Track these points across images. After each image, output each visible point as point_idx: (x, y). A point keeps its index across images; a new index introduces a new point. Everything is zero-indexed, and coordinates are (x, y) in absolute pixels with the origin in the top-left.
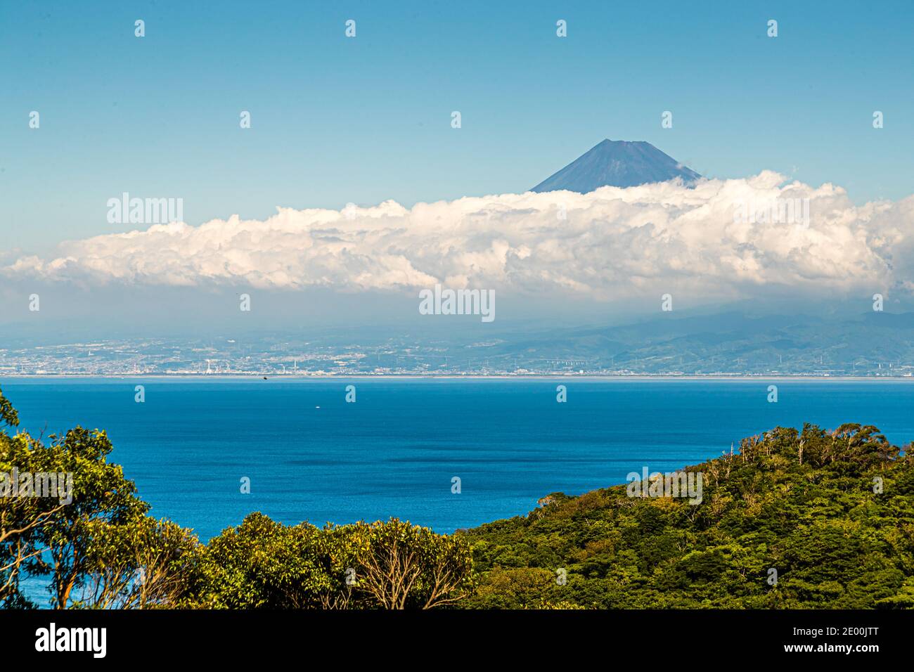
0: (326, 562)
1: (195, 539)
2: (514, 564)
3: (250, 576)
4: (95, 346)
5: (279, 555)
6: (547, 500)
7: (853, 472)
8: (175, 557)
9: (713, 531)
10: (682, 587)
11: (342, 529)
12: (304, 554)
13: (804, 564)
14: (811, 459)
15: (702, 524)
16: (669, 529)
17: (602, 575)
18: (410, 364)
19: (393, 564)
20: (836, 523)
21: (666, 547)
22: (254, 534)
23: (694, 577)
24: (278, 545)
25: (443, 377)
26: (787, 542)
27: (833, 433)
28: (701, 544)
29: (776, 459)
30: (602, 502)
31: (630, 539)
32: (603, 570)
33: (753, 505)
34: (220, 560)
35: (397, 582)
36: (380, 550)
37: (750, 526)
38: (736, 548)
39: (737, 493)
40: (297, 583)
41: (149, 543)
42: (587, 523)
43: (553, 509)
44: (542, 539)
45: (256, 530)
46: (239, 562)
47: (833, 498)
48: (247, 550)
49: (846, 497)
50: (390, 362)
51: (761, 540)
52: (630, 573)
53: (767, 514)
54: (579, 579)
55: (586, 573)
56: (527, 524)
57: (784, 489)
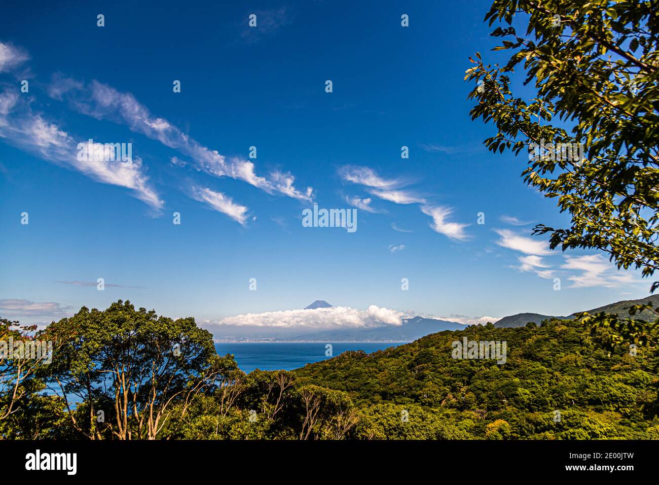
0: (270, 377)
1: (246, 373)
2: (300, 376)
3: (256, 380)
4: (228, 337)
5: (261, 376)
6: (307, 364)
7: (360, 359)
8: (242, 377)
9: (336, 370)
10: (331, 380)
11: (272, 371)
12: (266, 376)
13: (351, 376)
14: (353, 356)
15: (334, 368)
16: (328, 369)
17: (316, 378)
18: (283, 340)
19: (282, 378)
20: (357, 368)
21: (328, 373)
22: (256, 372)
23: (332, 378)
24: (261, 374)
25: (288, 342)
26: (348, 371)
27: (356, 352)
28: (334, 372)
29: (347, 357)
30: (316, 365)
31: (321, 371)
32: (317, 377)
33: (343, 365)
34: (250, 377)
35: (283, 381)
36: (280, 375)
37: (342, 369)
38: (340, 373)
39: (340, 363)
40: (264, 381)
41: (237, 374)
42: (314, 369)
43: (308, 366)
44: (306, 372)
45: (257, 372)
46: (254, 378)
47: (356, 363)
48: (255, 375)
49: (359, 363)
50: (279, 339)
51: (344, 371)
52: (321, 378)
53: (345, 366)
54: (312, 379)
55: (313, 378)
56: (303, 369)
57: (348, 362)
